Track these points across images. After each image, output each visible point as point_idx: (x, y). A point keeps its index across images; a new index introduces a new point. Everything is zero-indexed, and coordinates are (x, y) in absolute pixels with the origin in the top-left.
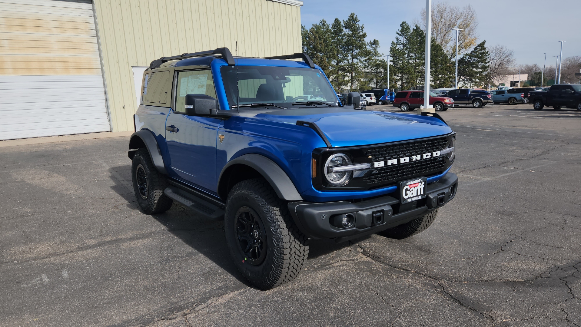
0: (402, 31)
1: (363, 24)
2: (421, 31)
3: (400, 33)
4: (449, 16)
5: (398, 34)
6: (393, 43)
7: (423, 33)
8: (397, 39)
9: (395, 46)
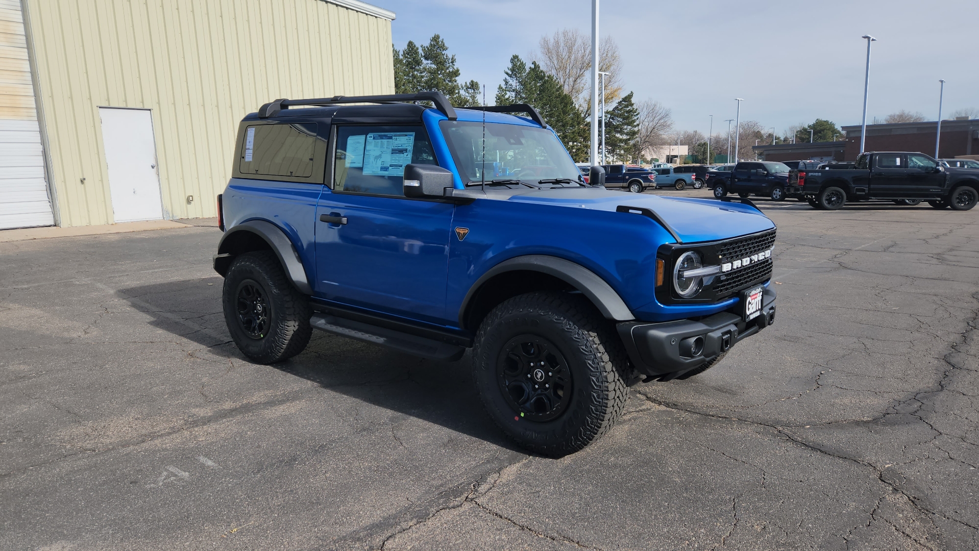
0: (513, 70)
1: (454, 55)
2: (542, 71)
3: (511, 73)
4: (580, 52)
5: (507, 74)
6: (500, 88)
7: (544, 75)
8: (506, 83)
9: (503, 93)
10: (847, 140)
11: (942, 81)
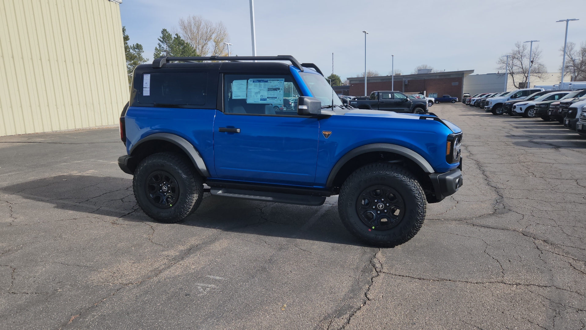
0: (163, 38)
1: (124, 26)
2: (182, 40)
3: (162, 40)
4: (204, 29)
5: (160, 40)
6: (156, 49)
7: (184, 42)
8: (160, 46)
9: (159, 53)
10: (350, 85)
11: (393, 56)
